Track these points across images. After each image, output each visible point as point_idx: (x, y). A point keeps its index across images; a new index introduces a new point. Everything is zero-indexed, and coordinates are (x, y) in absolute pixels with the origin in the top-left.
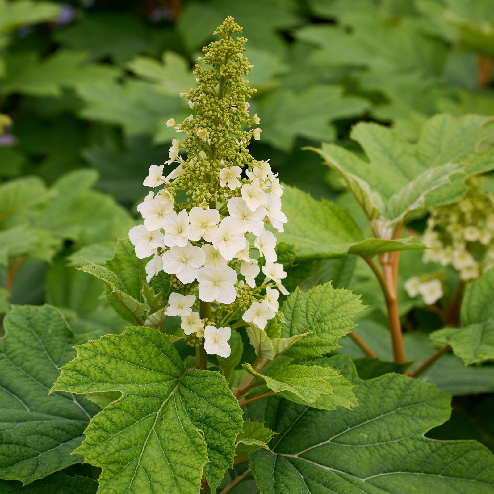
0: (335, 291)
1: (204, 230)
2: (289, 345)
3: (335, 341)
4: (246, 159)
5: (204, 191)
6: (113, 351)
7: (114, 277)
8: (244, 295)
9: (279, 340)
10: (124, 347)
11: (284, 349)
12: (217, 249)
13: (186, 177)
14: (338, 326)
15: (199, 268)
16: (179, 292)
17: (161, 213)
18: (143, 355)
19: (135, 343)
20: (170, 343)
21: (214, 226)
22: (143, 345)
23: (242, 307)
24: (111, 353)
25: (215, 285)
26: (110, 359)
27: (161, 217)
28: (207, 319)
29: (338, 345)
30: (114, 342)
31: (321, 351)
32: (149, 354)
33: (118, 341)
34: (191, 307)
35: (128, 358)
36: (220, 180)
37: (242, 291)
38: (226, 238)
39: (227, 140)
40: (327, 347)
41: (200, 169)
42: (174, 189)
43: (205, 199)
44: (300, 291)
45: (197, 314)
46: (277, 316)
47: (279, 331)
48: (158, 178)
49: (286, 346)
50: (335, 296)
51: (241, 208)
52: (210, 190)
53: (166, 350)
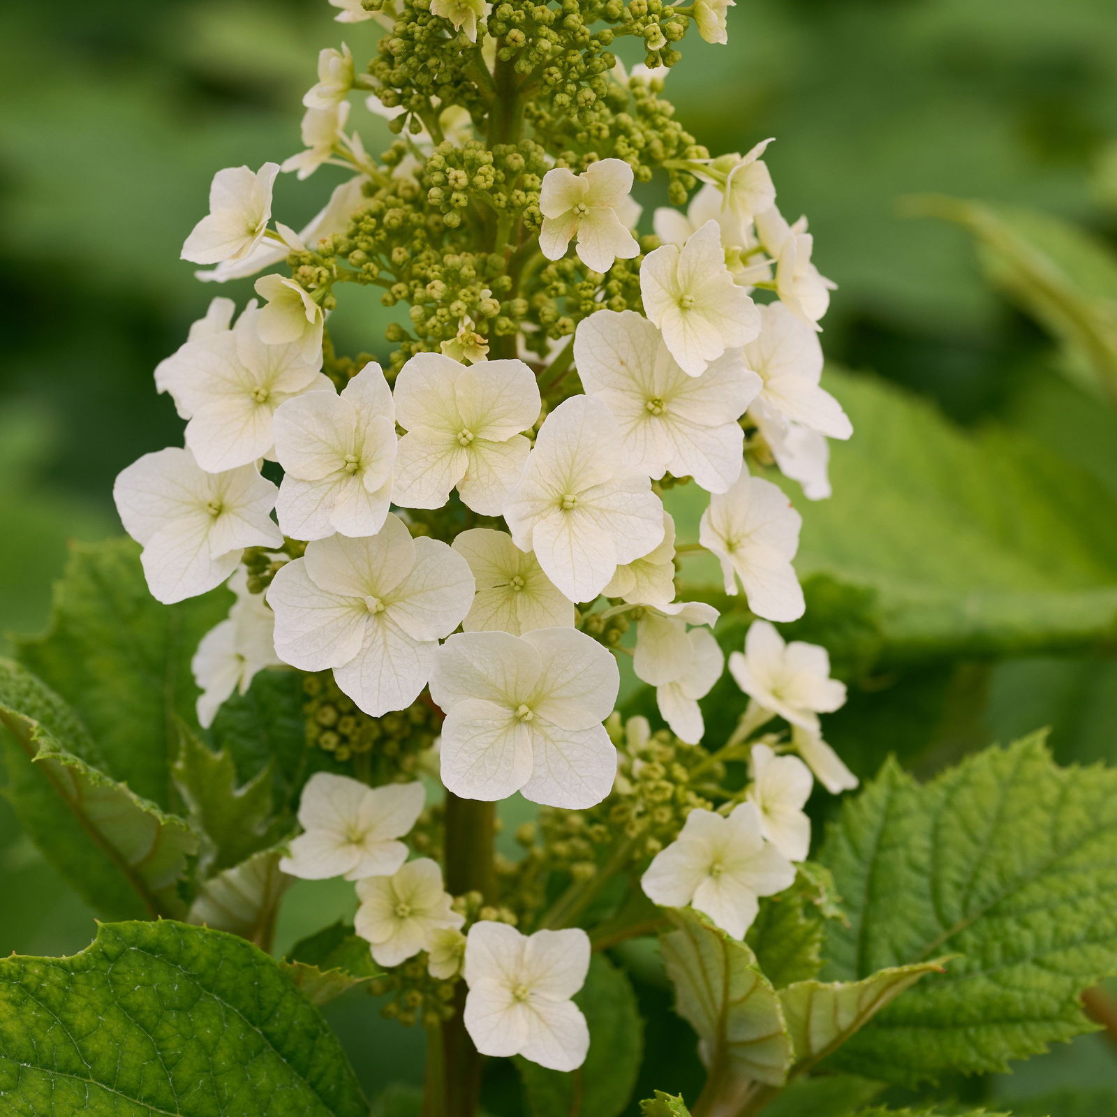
0: (1065, 774)
1: (463, 460)
2: (860, 1016)
3: (1070, 1000)
4: (657, 145)
5: (464, 283)
6: (37, 1031)
7: (49, 703)
8: (651, 785)
9: (813, 990)
10: (87, 1014)
11: (832, 1035)
12: (525, 550)
13: (380, 225)
14: (1079, 932)
15: (442, 641)
16: (348, 768)
17: (263, 392)
18: (179, 1057)
19: (140, 997)
20: (306, 1002)
21: (510, 442)
22: (178, 1009)
23: (640, 842)
24: (25, 1041)
25: (518, 720)
26: (21, 1072)
27: (265, 409)
28: (476, 897)
29: (1082, 1018)
30: (42, 993)
31: (1002, 1045)
32: (207, 1050)
33: (61, 988)
34: (402, 839)
35: (104, 1066)
36: (539, 226)
37: (638, 766)
38: (569, 498)
39: (573, 44)
40: (1032, 1027)
41: (447, 179)
42: (325, 273)
43: (468, 320)
44: (903, 779)
45: (431, 871)
46: (801, 884)
47: (813, 954)
48: (252, 225)
49: (846, 1019)
50: (1063, 799)
51: (639, 365)
52: (494, 284)
53: (286, 1034)
